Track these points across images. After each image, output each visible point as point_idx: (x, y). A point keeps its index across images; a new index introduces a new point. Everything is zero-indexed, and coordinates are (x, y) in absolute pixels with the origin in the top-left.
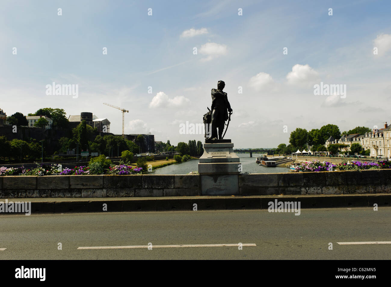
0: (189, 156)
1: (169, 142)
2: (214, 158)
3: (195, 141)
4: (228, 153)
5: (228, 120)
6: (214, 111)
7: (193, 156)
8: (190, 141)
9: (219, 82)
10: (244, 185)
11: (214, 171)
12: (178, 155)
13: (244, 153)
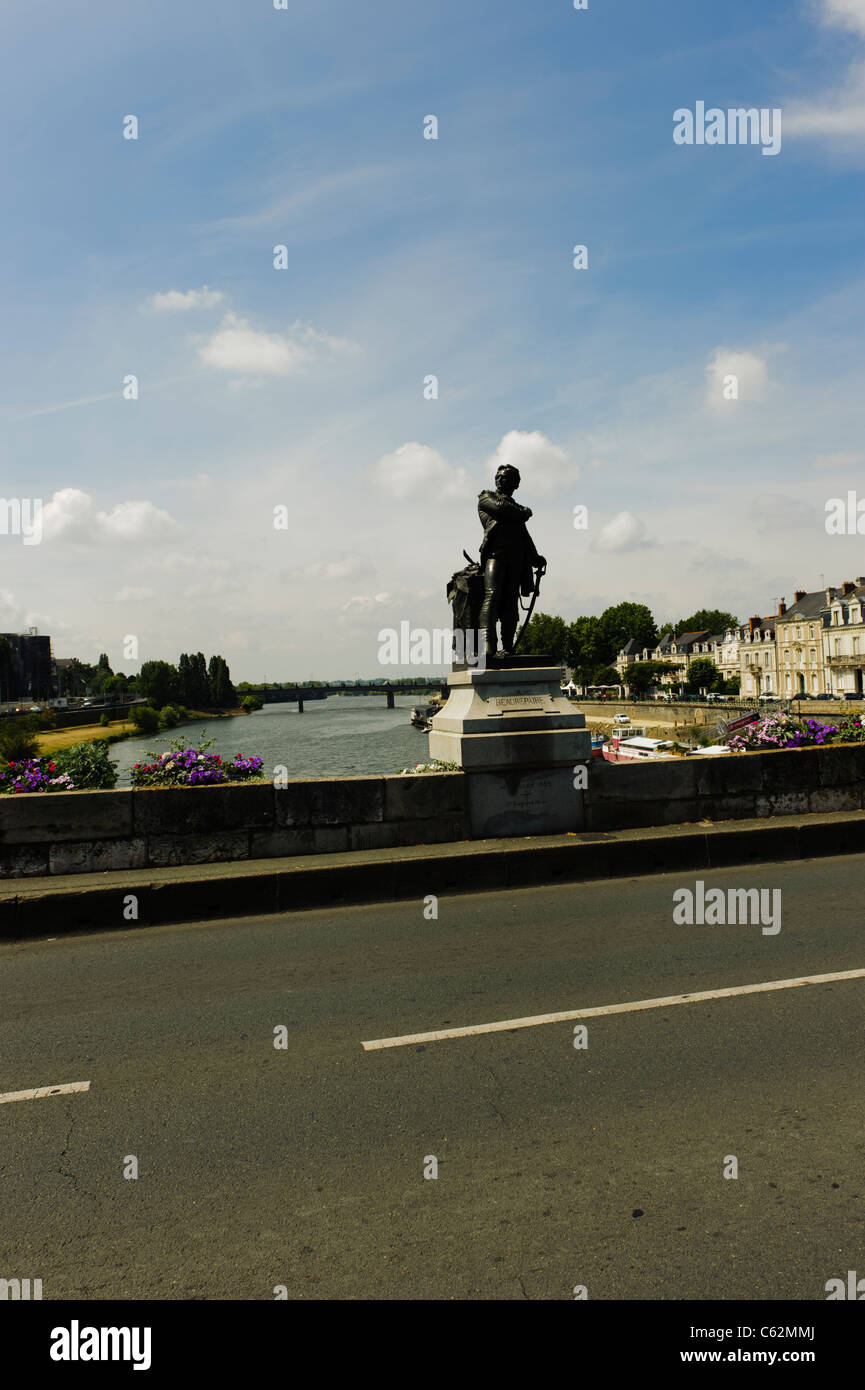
0: (182, 708)
1: (104, 660)
2: (507, 715)
3: (201, 655)
4: (547, 698)
5: (532, 594)
6: (491, 567)
7: (196, 709)
8: (184, 658)
9: (501, 468)
10: (601, 797)
11: (511, 760)
12: (143, 708)
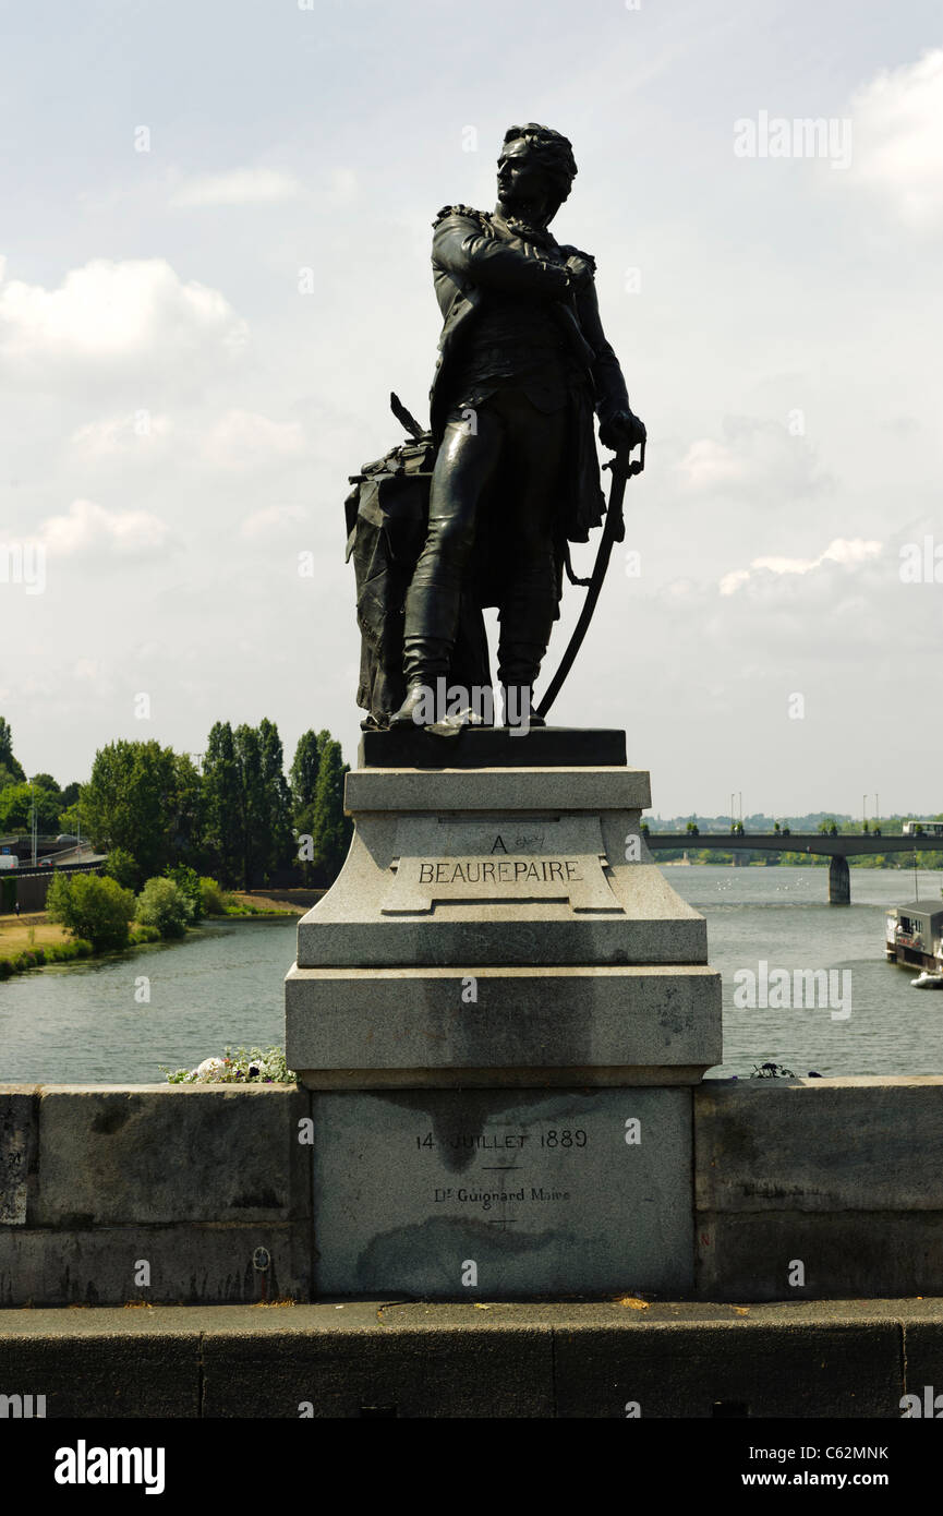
0: (209, 884)
2: (444, 915)
3: (269, 728)
4: (589, 865)
5: (596, 534)
6: (459, 434)
7: (251, 886)
8: (222, 738)
9: (512, 135)
10: (748, 1190)
11: (447, 1057)
12: (89, 879)
13: (771, 863)
